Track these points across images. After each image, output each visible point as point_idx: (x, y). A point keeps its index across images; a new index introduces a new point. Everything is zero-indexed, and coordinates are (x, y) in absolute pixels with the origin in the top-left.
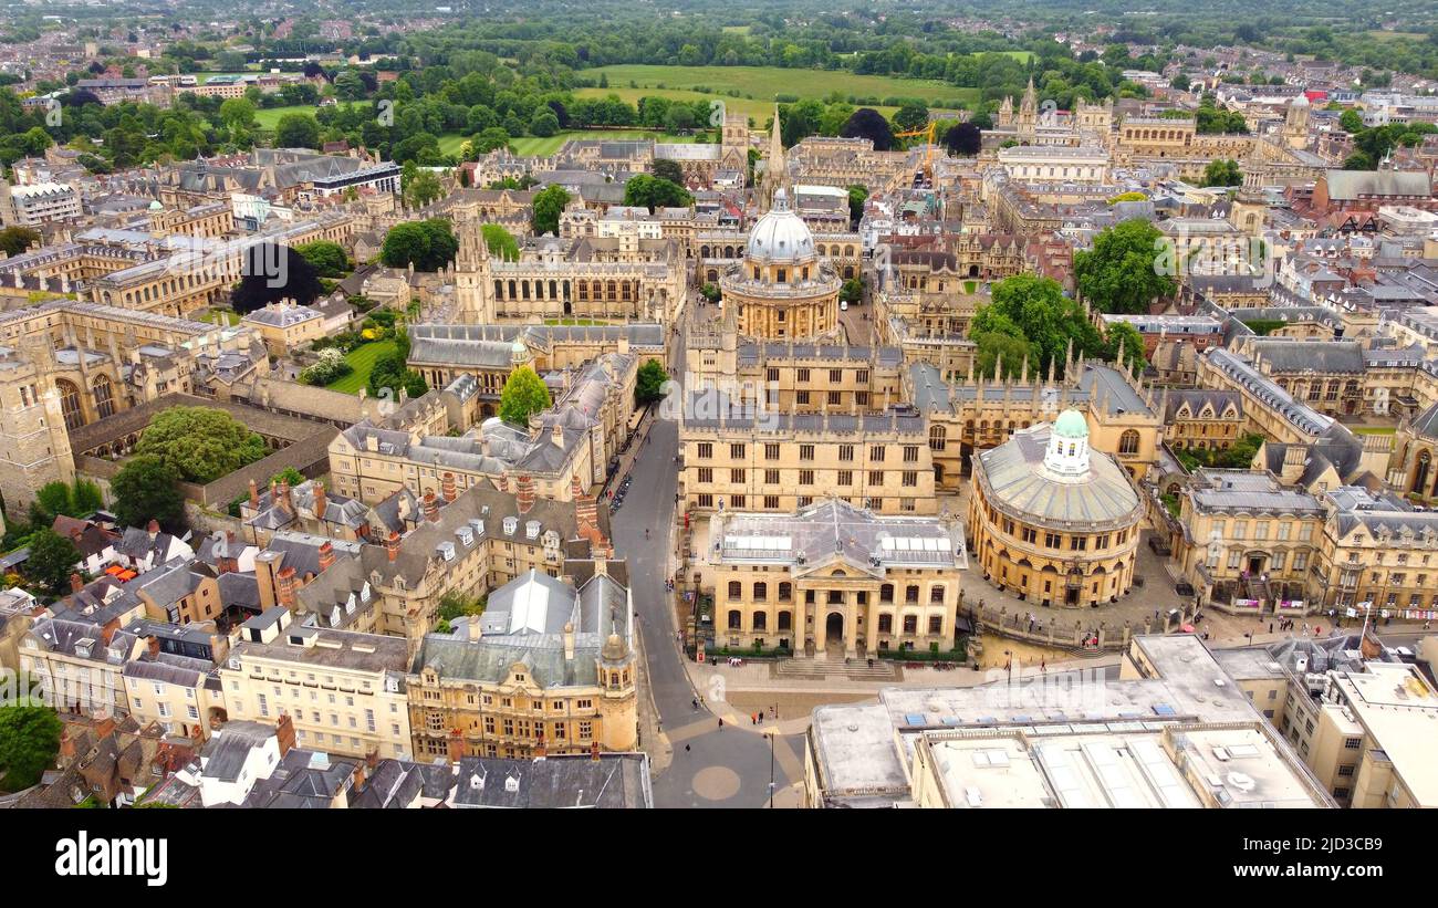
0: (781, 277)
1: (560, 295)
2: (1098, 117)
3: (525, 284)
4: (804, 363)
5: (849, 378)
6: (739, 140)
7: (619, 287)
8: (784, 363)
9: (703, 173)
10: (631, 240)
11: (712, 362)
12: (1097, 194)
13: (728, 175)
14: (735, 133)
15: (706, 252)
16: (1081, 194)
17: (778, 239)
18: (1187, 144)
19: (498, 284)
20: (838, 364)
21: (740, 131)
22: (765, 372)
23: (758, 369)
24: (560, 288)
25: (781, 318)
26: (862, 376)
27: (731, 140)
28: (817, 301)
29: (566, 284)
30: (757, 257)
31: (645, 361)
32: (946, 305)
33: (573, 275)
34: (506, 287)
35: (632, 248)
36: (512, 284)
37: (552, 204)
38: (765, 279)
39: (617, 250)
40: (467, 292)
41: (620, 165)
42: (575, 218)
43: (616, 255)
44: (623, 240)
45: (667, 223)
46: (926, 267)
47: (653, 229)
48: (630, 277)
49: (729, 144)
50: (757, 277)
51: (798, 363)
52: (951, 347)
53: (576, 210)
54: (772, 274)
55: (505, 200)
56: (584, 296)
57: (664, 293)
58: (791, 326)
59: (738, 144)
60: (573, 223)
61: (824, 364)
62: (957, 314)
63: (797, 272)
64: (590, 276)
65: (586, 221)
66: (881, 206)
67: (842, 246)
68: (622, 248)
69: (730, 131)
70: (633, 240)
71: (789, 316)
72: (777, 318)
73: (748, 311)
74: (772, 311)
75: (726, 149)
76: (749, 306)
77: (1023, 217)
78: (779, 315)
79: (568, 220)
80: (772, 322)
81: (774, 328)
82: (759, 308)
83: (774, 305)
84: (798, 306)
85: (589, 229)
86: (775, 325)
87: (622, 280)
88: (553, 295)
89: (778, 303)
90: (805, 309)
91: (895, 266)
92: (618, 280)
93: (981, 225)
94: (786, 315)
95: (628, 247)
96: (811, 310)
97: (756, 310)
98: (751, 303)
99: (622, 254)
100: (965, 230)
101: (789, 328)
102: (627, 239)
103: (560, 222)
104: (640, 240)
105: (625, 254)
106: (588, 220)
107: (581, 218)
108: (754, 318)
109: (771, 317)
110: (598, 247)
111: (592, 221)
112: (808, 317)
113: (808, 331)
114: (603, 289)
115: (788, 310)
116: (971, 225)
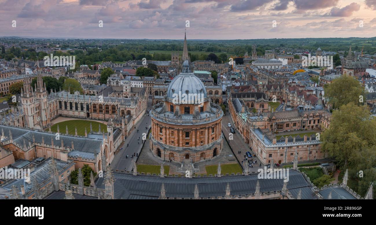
0: (187, 112)
1: (85, 109)
2: (271, 55)
6: (177, 60)
9: (165, 69)
10: (128, 88)
13: (172, 69)
15: (157, 93)
16: (282, 72)
18: (293, 61)
21: (177, 58)
27: (174, 60)
28: (210, 125)
33: (90, 101)
35: (128, 91)
37: (107, 74)
38: (177, 113)
39: (122, 91)
42: (113, 80)
43: (121, 93)
44: (124, 88)
45: (145, 82)
46: (253, 99)
47: (140, 85)
48: (115, 104)
49: (173, 61)
53: (115, 77)
54: (181, 109)
57: (129, 112)
58: (194, 140)
60: (112, 81)
62: (280, 121)
65: (116, 80)
66: (224, 77)
67: (214, 91)
68: (124, 90)
69: (174, 58)
70: (129, 88)
71: (192, 135)
72: (184, 136)
73: (165, 131)
74: (181, 132)
75: (173, 63)
76: (166, 128)
77: (275, 78)
78: (186, 134)
79: (111, 80)
80: (181, 138)
81: (183, 141)
82: (172, 130)
83: (182, 129)
84: (198, 129)
85: (117, 83)
86: (183, 139)
87: (112, 105)
88: (82, 109)
89: (185, 127)
90: (203, 130)
91: (240, 99)
92: (110, 105)
93: (266, 81)
94: (190, 134)
95: (126, 90)
96: (207, 131)
97: (170, 131)
98: (167, 127)
99: (124, 93)
100: (261, 83)
101: (192, 141)
102: (126, 87)
103: (108, 80)
104: (131, 88)
105: (125, 93)
106: (117, 80)
107: (115, 79)
108: (169, 135)
109: (181, 135)
110: (115, 89)
111: (118, 81)
112: (205, 135)
113: (205, 142)
114: (103, 108)
115: (192, 132)
116: (262, 81)
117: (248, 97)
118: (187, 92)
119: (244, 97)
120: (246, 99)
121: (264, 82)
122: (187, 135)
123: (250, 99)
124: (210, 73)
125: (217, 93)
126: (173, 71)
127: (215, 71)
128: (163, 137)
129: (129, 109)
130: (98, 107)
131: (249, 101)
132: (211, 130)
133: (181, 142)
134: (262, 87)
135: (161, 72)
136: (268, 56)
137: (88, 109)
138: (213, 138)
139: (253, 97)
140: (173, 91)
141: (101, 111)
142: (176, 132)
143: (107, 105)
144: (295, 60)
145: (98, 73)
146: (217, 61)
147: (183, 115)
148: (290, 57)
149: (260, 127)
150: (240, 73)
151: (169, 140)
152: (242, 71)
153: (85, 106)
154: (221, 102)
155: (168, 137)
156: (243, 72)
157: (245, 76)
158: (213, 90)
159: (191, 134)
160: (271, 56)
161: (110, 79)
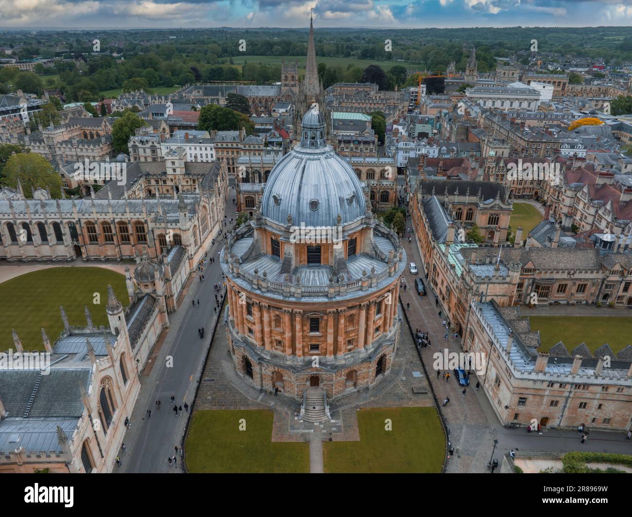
6: (293, 83)
7: (130, 228)
9: (267, 105)
10: (177, 164)
13: (283, 105)
14: (290, 78)
16: (540, 119)
17: (308, 195)
21: (293, 77)
25: (315, 328)
27: (287, 82)
29: (72, 226)
33: (77, 216)
35: (178, 171)
39: (165, 173)
41: (212, 100)
42: (142, 142)
43: (164, 177)
44: (169, 164)
45: (220, 145)
46: (474, 199)
47: (207, 152)
49: (286, 85)
53: (146, 134)
54: (298, 253)
55: (106, 126)
58: (330, 339)
59: (292, 86)
60: (140, 145)
62: (543, 276)
64: (96, 216)
65: (150, 144)
66: (401, 129)
67: (378, 171)
68: (170, 171)
69: (286, 77)
70: (179, 165)
71: (326, 324)
72: (307, 328)
73: (259, 313)
74: (298, 319)
75: (284, 89)
76: (261, 308)
77: (526, 139)
78: (311, 324)
79: (137, 144)
80: (299, 334)
81: (303, 341)
82: (277, 313)
83: (301, 311)
84: (341, 311)
85: (154, 150)
86: (303, 337)
87: (134, 220)
88: (59, 237)
89: (307, 307)
90: (353, 312)
91: (441, 197)
92: (129, 221)
93: (505, 148)
94: (322, 325)
95: (174, 170)
96: (363, 313)
97: (272, 314)
98: (263, 304)
99: (170, 177)
100: (492, 153)
101: (326, 341)
102: (173, 163)
103: (130, 144)
104: (186, 163)
105: (172, 177)
106: (153, 143)
107: (147, 141)
108: (270, 326)
109: (298, 327)
110: (148, 170)
111: (155, 144)
112: (358, 323)
113: (357, 342)
114: (114, 232)
115: (325, 318)
116: (496, 148)
117: (462, 193)
118: (314, 205)
119: (451, 193)
120: (457, 199)
121: (500, 151)
122: (315, 325)
123: (467, 199)
124: (369, 118)
126: (284, 110)
127: (379, 113)
128: (257, 328)
129: (178, 232)
130: (99, 229)
131: (464, 204)
132: (373, 310)
133: (299, 345)
134: (494, 165)
135: (259, 115)
136: (504, 74)
137: (74, 235)
138: (377, 329)
139: (473, 193)
140: (277, 200)
141: (109, 239)
142: (286, 319)
143: (121, 223)
144: (571, 86)
145: (107, 124)
146: (385, 85)
147: (304, 267)
148: (557, 78)
149: (498, 300)
150: (438, 118)
151: (271, 336)
152: (443, 115)
153: (66, 230)
154: (394, 198)
155: (267, 329)
156: (445, 116)
157: (451, 128)
158: (375, 168)
159: (324, 322)
160: (510, 76)
161: (134, 142)
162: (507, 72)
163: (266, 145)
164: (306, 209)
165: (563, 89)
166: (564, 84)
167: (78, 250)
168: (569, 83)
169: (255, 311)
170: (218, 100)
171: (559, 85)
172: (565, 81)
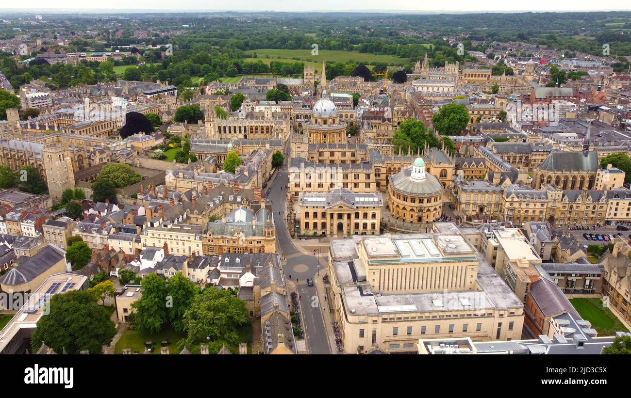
0: (325, 123)
1: (243, 132)
3: (230, 128)
4: (332, 150)
5: (348, 155)
6: (311, 77)
7: (265, 129)
8: (325, 150)
9: (296, 89)
11: (300, 148)
12: (449, 97)
13: (306, 90)
14: (309, 74)
15: (297, 117)
17: (324, 108)
19: (219, 128)
20: (344, 150)
21: (311, 74)
22: (318, 153)
23: (316, 152)
24: (243, 129)
25: (325, 137)
26: (353, 155)
27: (307, 77)
28: (338, 131)
29: (245, 127)
30: (316, 115)
31: (275, 152)
32: (386, 134)
33: (247, 124)
34: (222, 129)
35: (269, 116)
36: (225, 128)
37: (238, 100)
38: (319, 123)
39: (264, 117)
40: (209, 129)
41: (264, 87)
42: (247, 105)
44: (266, 113)
45: (283, 107)
46: (380, 121)
47: (278, 109)
48: (269, 125)
49: (307, 78)
50: (316, 122)
51: (331, 150)
52: (387, 147)
53: (247, 102)
54: (321, 121)
55: (219, 99)
56: (252, 132)
57: (282, 130)
58: (328, 140)
59: (311, 79)
60: (246, 107)
61: (340, 150)
63: (331, 120)
64: (254, 124)
65: (251, 106)
66: (365, 101)
67: (349, 114)
68: (266, 116)
69: (307, 74)
71: (328, 136)
75: (306, 81)
77: (418, 104)
80: (321, 139)
81: (322, 141)
83: (322, 132)
88: (240, 132)
89: (324, 132)
92: (265, 126)
96: (336, 134)
100: (395, 108)
104: (272, 113)
105: (267, 118)
107: (249, 105)
109: (321, 136)
111: (254, 106)
114: (259, 130)
115: (328, 134)
117: (376, 119)
118: (325, 110)
119: (372, 119)
120: (374, 121)
123: (377, 121)
124: (352, 96)
125: (352, 116)
126: (307, 93)
127: (358, 94)
130: (254, 129)
132: (338, 134)
134: (396, 113)
135: (293, 95)
137: (245, 131)
139: (380, 119)
140: (317, 110)
141: (257, 132)
142: (319, 134)
143: (262, 127)
144: (493, 77)
147: (323, 124)
160: (453, 71)
161: (243, 105)
162: (451, 68)
163: (303, 107)
164: (323, 111)
165: (488, 79)
166: (489, 76)
167: (245, 137)
168: (492, 75)
169: (312, 135)
170: (267, 87)
171: (485, 77)
172: (489, 74)
